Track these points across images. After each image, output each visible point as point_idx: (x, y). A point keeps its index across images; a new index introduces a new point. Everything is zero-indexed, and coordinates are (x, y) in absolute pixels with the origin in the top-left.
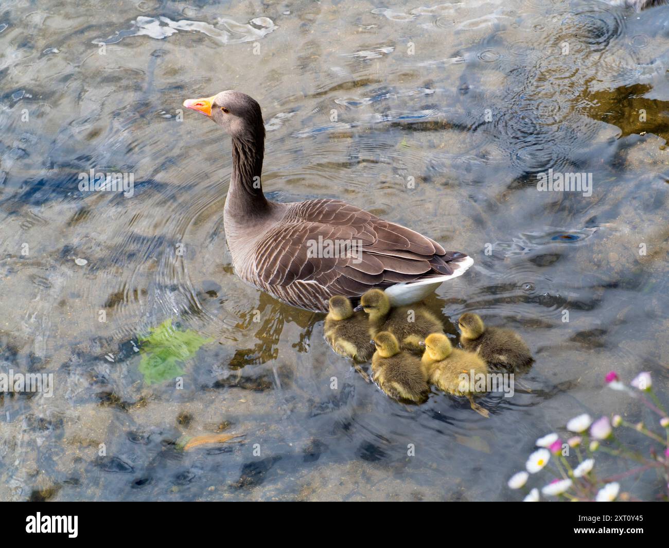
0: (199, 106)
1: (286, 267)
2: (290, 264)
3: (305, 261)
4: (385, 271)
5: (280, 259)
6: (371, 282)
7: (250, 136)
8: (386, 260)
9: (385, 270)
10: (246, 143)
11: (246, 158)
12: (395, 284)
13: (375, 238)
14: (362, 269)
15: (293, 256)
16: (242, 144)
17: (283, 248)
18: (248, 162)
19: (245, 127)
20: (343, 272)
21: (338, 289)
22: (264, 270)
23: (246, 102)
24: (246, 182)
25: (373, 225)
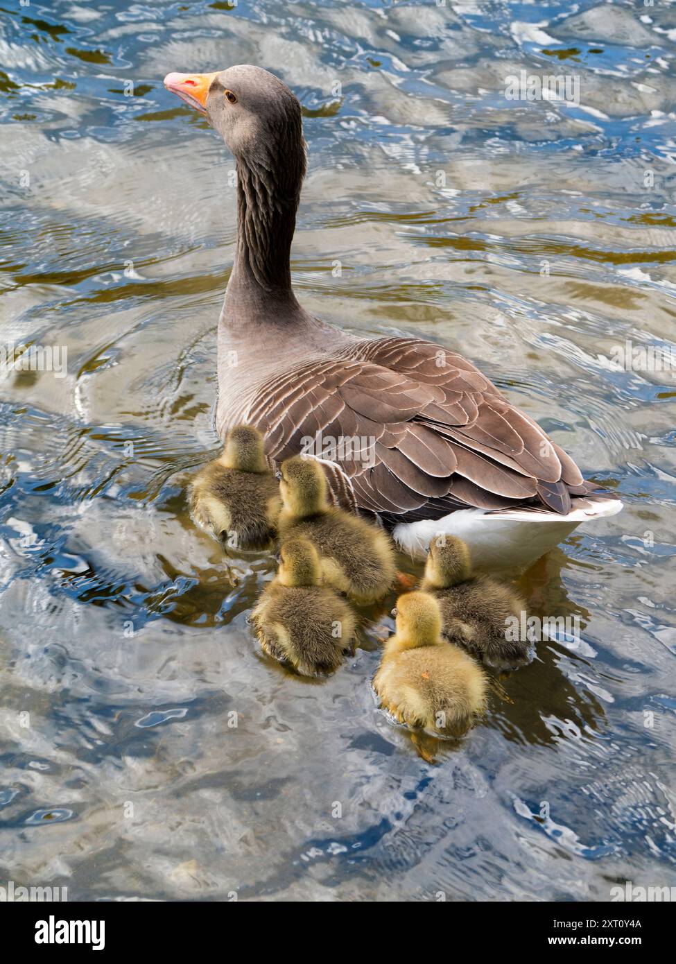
0: (189, 86)
1: (296, 422)
2: (303, 420)
3: (330, 419)
4: (456, 478)
5: (292, 404)
6: (425, 491)
7: (263, 156)
8: (467, 457)
9: (455, 473)
10: (255, 170)
11: (256, 206)
12: (468, 507)
13: (471, 419)
14: (416, 461)
15: (314, 405)
16: (250, 172)
17: (305, 388)
18: (257, 216)
19: (259, 134)
20: (384, 458)
21: (368, 488)
22: (258, 421)
23: (274, 89)
24: (255, 261)
25: (482, 401)
